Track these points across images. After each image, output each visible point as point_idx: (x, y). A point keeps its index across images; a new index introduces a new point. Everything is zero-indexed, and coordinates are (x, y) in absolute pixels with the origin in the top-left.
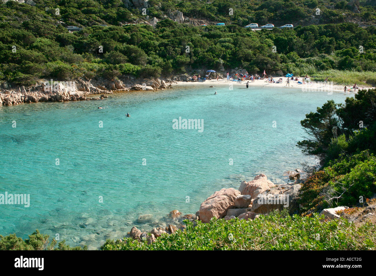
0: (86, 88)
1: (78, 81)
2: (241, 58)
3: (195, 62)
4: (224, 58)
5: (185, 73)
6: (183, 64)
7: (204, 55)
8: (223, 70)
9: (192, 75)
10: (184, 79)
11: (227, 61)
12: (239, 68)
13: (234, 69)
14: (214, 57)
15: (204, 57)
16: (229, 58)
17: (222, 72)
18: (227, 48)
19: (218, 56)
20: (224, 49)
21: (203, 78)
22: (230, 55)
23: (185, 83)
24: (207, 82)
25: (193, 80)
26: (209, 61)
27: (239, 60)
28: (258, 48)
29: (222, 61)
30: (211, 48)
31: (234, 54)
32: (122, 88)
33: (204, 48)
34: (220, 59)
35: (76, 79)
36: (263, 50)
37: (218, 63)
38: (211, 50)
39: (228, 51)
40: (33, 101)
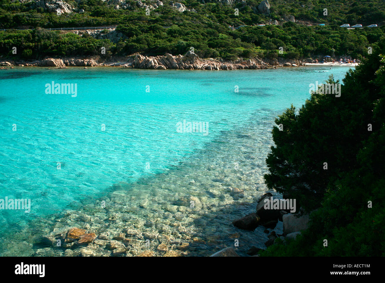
0: (261, 63)
1: (256, 59)
2: (346, 48)
3: (317, 50)
4: (335, 48)
5: (309, 58)
6: (309, 51)
7: (322, 46)
8: (334, 56)
9: (314, 59)
10: (310, 61)
11: (337, 50)
12: (345, 55)
13: (341, 55)
14: (329, 47)
15: (322, 47)
16: (338, 48)
17: (334, 57)
18: (337, 41)
19: (331, 47)
20: (334, 42)
21: (321, 61)
22: (339, 46)
23: (311, 64)
24: (325, 64)
25: (315, 62)
26: (326, 50)
27: (345, 50)
28: (357, 41)
29: (334, 50)
30: (325, 41)
31: (342, 45)
32: (278, 65)
33: (321, 41)
34: (333, 48)
35: (255, 58)
36: (361, 42)
37: (332, 51)
38: (326, 42)
39: (338, 43)
40: (242, 68)
